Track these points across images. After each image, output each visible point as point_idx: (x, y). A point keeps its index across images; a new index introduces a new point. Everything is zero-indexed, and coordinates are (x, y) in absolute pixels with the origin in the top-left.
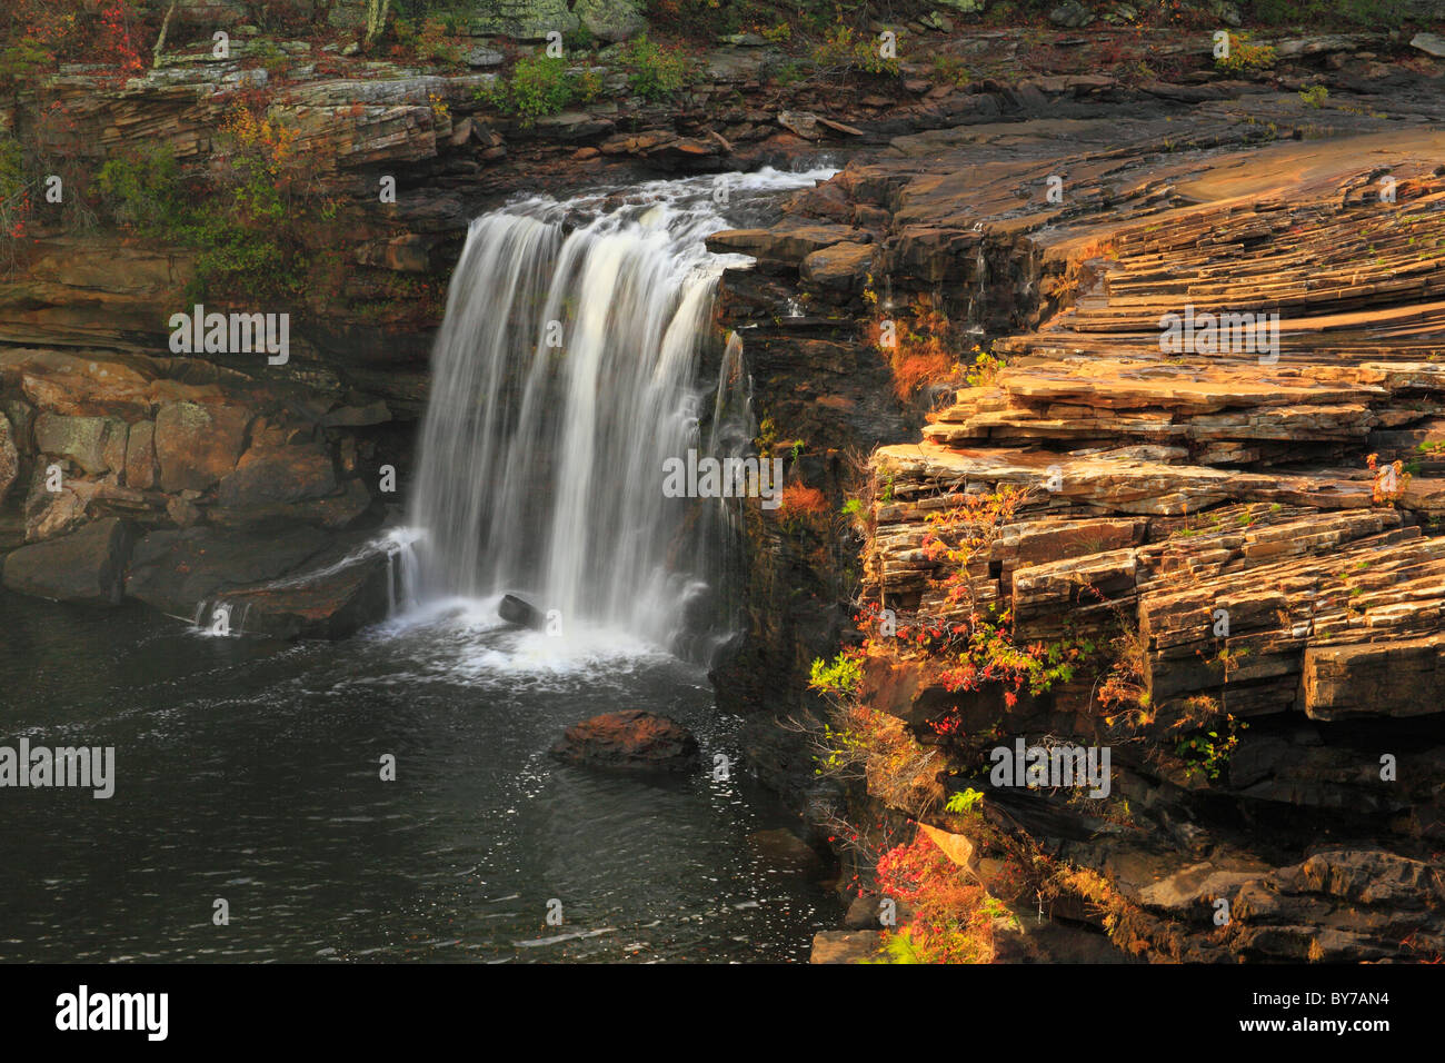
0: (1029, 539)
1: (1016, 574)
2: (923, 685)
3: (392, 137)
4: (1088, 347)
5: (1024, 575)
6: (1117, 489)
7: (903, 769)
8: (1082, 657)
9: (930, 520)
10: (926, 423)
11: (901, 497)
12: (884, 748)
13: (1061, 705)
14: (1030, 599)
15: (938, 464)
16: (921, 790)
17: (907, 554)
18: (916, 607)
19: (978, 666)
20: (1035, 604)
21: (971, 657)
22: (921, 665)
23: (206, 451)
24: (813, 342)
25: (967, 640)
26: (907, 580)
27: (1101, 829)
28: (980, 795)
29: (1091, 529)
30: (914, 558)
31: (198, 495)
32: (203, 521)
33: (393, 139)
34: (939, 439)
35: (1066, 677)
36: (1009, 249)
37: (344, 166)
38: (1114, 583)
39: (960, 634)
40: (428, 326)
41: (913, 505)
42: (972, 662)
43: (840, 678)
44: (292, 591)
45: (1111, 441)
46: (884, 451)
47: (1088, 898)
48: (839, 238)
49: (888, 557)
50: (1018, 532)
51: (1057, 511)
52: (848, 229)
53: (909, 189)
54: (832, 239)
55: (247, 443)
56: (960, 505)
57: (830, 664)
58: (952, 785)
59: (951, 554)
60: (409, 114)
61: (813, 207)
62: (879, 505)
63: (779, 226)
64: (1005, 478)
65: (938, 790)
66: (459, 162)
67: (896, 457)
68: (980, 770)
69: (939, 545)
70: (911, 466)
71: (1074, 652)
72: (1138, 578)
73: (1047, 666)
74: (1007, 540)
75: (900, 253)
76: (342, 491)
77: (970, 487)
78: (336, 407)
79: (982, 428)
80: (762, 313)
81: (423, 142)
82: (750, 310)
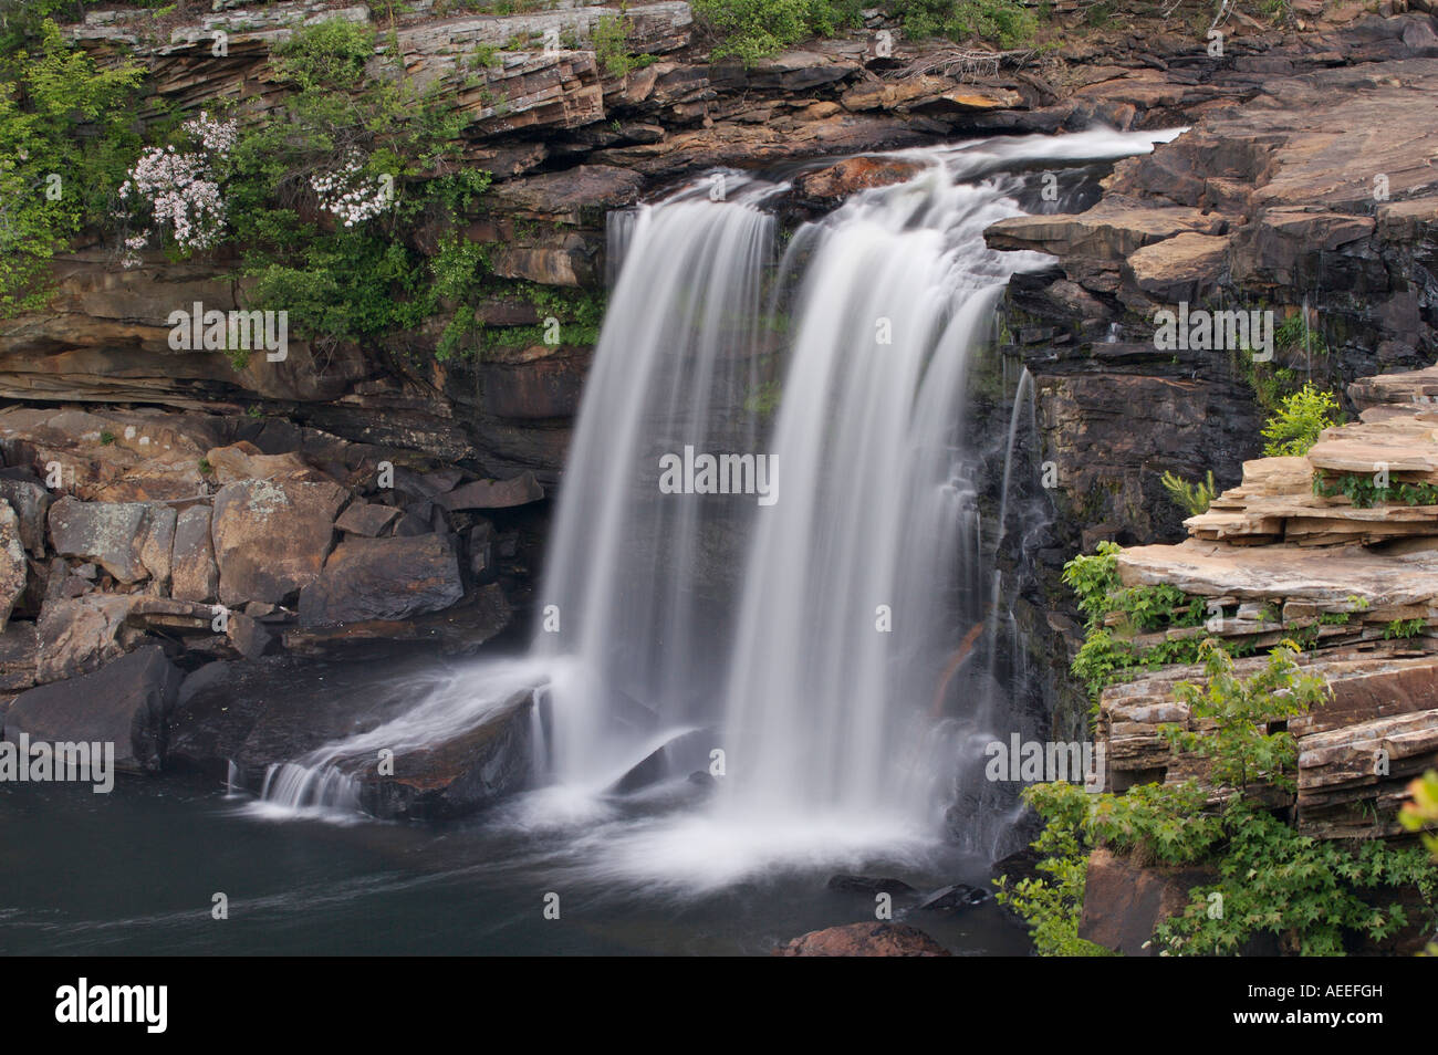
1: (1304, 743)
3: (538, 96)
5: (1319, 743)
10: (1193, 512)
14: (1317, 782)
17: (1144, 711)
20: (1326, 789)
23: (283, 547)
24: (1137, 380)
26: (1143, 750)
29: (1422, 672)
30: (1154, 718)
31: (269, 608)
32: (275, 646)
33: (540, 97)
34: (1208, 535)
37: (478, 135)
48: (1182, 227)
51: (1370, 647)
52: (1195, 214)
53: (1282, 154)
54: (1170, 230)
55: (338, 535)
60: (563, 62)
61: (1148, 182)
63: (1096, 209)
64: (1297, 596)
66: (637, 127)
67: (1139, 564)
70: (1160, 578)
74: (1298, 689)
76: (471, 600)
77: (1244, 610)
78: (465, 481)
79: (1269, 520)
80: (1066, 337)
81: (585, 100)
82: (1051, 331)
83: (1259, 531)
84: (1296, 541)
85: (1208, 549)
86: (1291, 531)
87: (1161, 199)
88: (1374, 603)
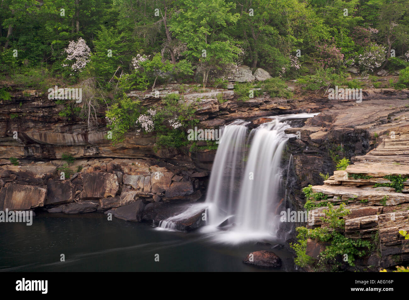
0: (350, 211)
1: (346, 221)
3: (208, 107)
4: (375, 159)
5: (349, 221)
6: (374, 199)
10: (325, 180)
14: (349, 228)
17: (317, 215)
20: (350, 229)
23: (163, 183)
24: (311, 156)
26: (317, 221)
29: (367, 209)
30: (319, 216)
31: (160, 194)
34: (328, 184)
36: (361, 133)
37: (197, 113)
38: (372, 224)
45: (375, 185)
48: (319, 130)
50: (347, 209)
51: (358, 204)
52: (321, 128)
53: (337, 117)
54: (317, 131)
55: (172, 181)
60: (212, 101)
61: (313, 122)
63: (304, 127)
64: (344, 195)
66: (224, 112)
67: (316, 189)
70: (319, 191)
72: (379, 223)
74: (345, 211)
76: (195, 193)
77: (335, 197)
78: (194, 172)
79: (339, 181)
80: (299, 149)
81: (215, 107)
82: (296, 148)
83: (337, 183)
84: (344, 185)
85: (328, 186)
86: (343, 183)
87: (315, 125)
88: (358, 196)
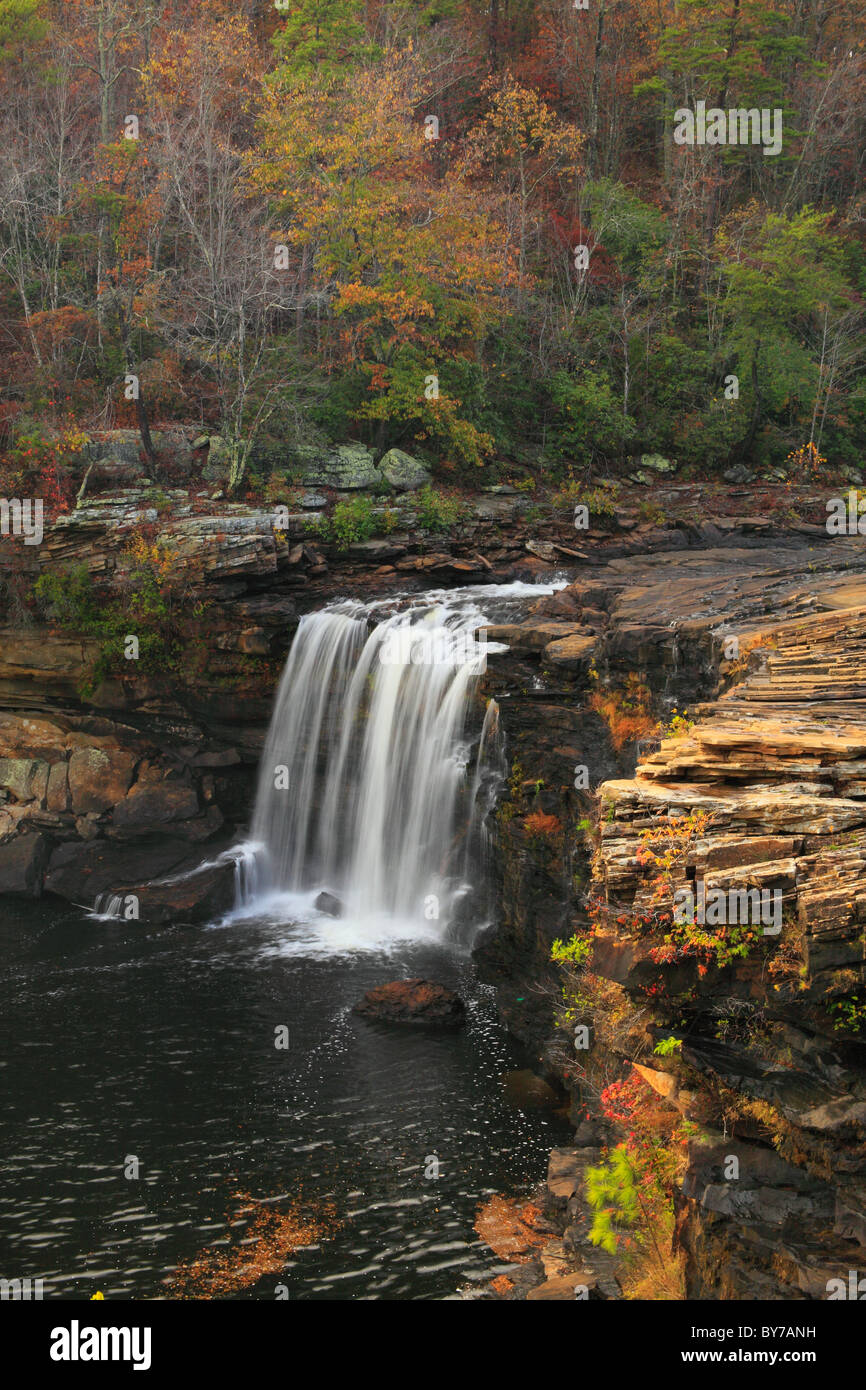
0: (715, 850)
1: (705, 876)
2: (636, 959)
4: (756, 711)
5: (716, 876)
6: (780, 815)
7: (621, 1022)
8: (756, 939)
9: (643, 836)
10: (637, 765)
11: (621, 818)
12: (607, 1006)
13: (740, 975)
15: (648, 794)
16: (634, 1037)
17: (624, 861)
18: (632, 900)
19: (678, 945)
21: (673, 938)
22: (635, 943)
23: (106, 784)
24: (550, 708)
25: (669, 925)
26: (624, 880)
27: (771, 1069)
28: (679, 1042)
29: (762, 843)
30: (630, 864)
31: (98, 816)
32: (101, 836)
33: (246, 559)
34: (648, 776)
35: (745, 954)
36: (696, 641)
37: (211, 578)
39: (665, 921)
40: (268, 694)
41: (629, 824)
42: (674, 943)
43: (574, 954)
44: (165, 888)
45: (778, 778)
46: (607, 784)
47: (761, 1122)
48: (571, 632)
49: (610, 863)
50: (708, 845)
51: (736, 831)
52: (577, 626)
53: (622, 597)
54: (566, 633)
55: (134, 779)
56: (664, 825)
57: (566, 942)
58: (658, 1035)
59: (658, 860)
60: (258, 541)
61: (551, 609)
62: (603, 824)
63: (527, 623)
64: (698, 805)
65: (647, 1038)
66: (293, 575)
67: (617, 788)
68: (679, 1024)
69: (649, 854)
70: (628, 795)
71: (750, 935)
72: (798, 880)
73: (730, 945)
74: (701, 851)
75: (616, 642)
76: (203, 814)
77: (672, 811)
78: (200, 752)
79: (680, 768)
80: (513, 686)
81: (268, 561)
82: (505, 684)
83: (674, 774)
84: (691, 781)
85: (647, 782)
86: (689, 774)
87: (560, 618)
88: (737, 809)
